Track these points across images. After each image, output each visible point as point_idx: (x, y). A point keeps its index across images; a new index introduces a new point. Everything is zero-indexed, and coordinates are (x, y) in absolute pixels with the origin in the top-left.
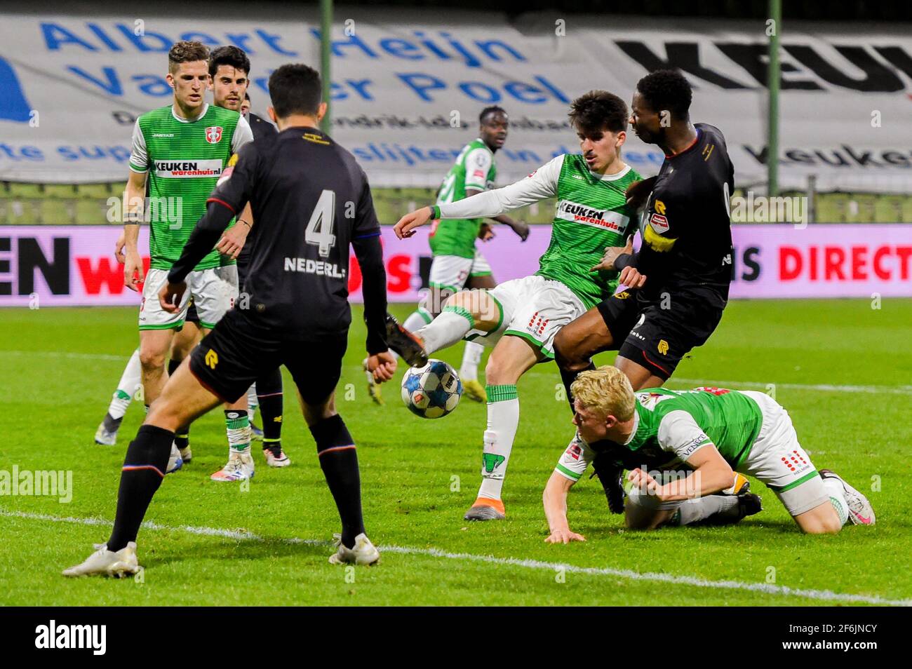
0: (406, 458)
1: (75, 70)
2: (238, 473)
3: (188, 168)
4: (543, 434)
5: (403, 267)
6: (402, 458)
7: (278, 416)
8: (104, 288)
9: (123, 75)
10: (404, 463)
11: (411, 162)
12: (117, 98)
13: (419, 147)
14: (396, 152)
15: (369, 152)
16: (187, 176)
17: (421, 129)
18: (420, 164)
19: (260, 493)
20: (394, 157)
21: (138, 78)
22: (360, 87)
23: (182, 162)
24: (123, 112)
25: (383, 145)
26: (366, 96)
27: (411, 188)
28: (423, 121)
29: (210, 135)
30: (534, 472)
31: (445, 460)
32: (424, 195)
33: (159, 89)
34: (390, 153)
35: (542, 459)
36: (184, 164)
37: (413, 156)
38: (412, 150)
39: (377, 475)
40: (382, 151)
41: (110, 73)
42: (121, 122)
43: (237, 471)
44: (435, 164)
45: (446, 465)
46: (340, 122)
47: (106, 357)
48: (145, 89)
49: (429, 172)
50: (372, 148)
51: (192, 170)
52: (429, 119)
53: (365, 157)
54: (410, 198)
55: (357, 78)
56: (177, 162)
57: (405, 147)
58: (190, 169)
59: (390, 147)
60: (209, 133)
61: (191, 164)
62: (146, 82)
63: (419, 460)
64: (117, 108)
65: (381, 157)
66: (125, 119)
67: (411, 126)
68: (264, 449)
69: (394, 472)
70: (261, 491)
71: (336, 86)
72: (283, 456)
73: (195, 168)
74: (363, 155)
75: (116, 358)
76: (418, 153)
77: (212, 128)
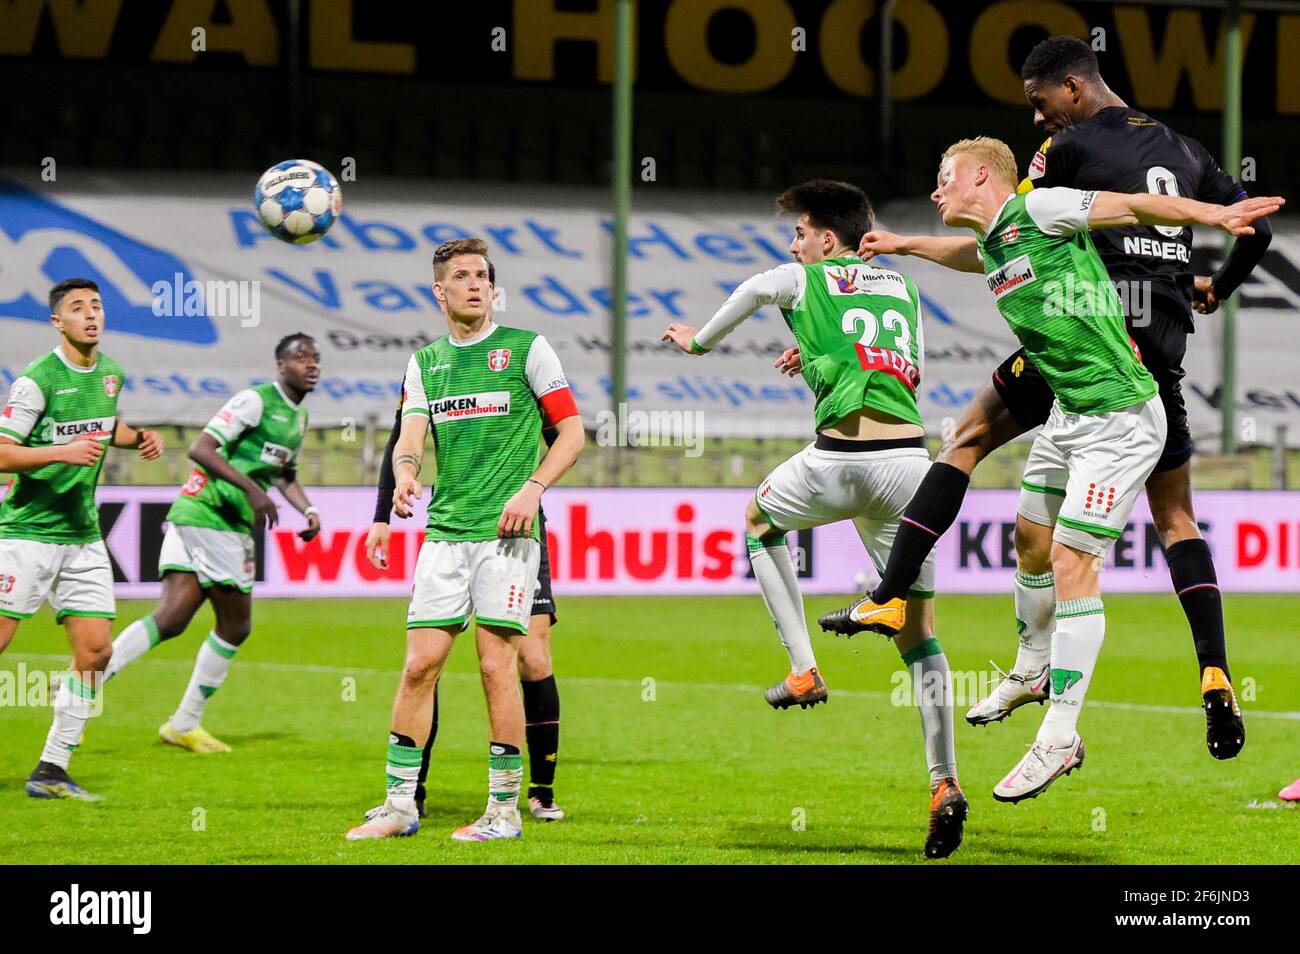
0: (723, 810)
1: (276, 274)
2: (492, 830)
3: (464, 406)
4: (911, 777)
5: (724, 546)
6: (718, 809)
7: (551, 754)
8: (313, 572)
9: (343, 281)
10: (720, 816)
11: (735, 402)
12: (334, 312)
13: (746, 381)
14: (716, 389)
15: (679, 388)
16: (464, 416)
17: (751, 358)
18: (748, 405)
19: (521, 857)
20: (712, 395)
21: (363, 286)
22: (667, 299)
23: (458, 398)
24: (341, 331)
25: (699, 379)
26: (675, 312)
27: (734, 438)
28: (752, 347)
29: (493, 360)
30: (898, 829)
31: (777, 813)
32: (754, 448)
33: (392, 301)
34: (707, 390)
35: (909, 812)
36: (461, 401)
37: (739, 395)
38: (739, 386)
39: (683, 833)
40: (697, 387)
41: (324, 278)
42: (338, 345)
43: (490, 826)
44: (767, 405)
45: (777, 821)
46: (640, 347)
47: (312, 668)
48: (373, 301)
49: (758, 416)
50: (683, 383)
51: (471, 407)
52: (762, 343)
53: (671, 395)
54: (734, 451)
55: (664, 287)
56: (452, 399)
57: (728, 382)
58: (468, 407)
59: (709, 382)
60: (492, 358)
61: (468, 400)
62: (374, 291)
63: (740, 813)
64: (334, 327)
65: (694, 394)
66: (344, 341)
67: (738, 353)
68: (530, 797)
69: (706, 828)
70: (524, 856)
71: (633, 299)
72: (554, 806)
73: (474, 405)
74: (669, 392)
75: (328, 669)
76: (746, 390)
77: (498, 351)
